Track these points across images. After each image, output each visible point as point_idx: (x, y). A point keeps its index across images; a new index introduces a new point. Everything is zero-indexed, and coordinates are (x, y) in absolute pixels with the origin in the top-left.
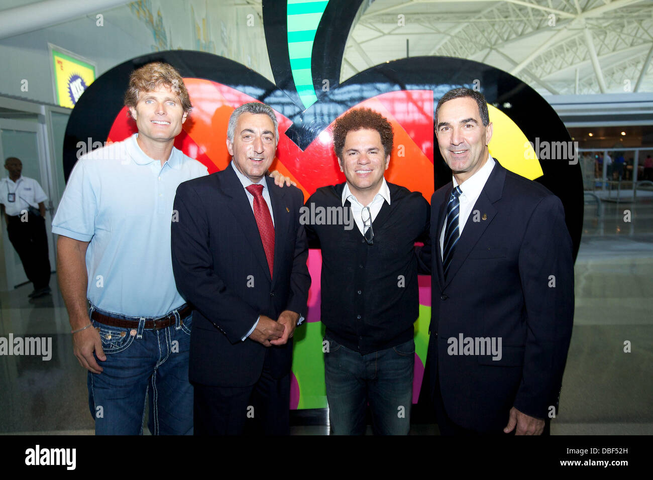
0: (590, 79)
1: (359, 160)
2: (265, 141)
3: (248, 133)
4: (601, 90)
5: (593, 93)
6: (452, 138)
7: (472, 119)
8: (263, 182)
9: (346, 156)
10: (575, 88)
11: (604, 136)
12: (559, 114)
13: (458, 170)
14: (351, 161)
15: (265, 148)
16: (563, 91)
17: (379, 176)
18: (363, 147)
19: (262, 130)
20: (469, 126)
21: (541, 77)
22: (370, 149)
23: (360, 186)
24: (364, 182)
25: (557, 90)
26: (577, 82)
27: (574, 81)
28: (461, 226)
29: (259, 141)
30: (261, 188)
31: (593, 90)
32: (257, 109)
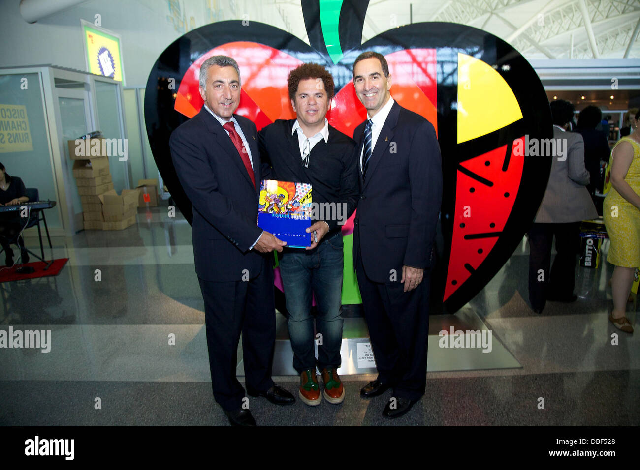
0: (586, 45)
1: (308, 102)
2: (232, 88)
3: (219, 83)
4: (594, 56)
5: (588, 58)
6: (365, 86)
7: (377, 73)
8: (233, 120)
9: (298, 98)
10: (570, 53)
11: (594, 99)
12: (541, 78)
13: (370, 108)
14: (303, 103)
15: (233, 94)
16: (560, 56)
17: (323, 116)
18: (311, 93)
19: (230, 80)
20: (375, 78)
21: (539, 41)
22: (317, 94)
23: (309, 122)
24: (312, 119)
25: (554, 54)
26: (572, 48)
27: (570, 46)
28: (373, 147)
29: (228, 89)
30: (232, 124)
31: (588, 55)
32: (224, 62)
